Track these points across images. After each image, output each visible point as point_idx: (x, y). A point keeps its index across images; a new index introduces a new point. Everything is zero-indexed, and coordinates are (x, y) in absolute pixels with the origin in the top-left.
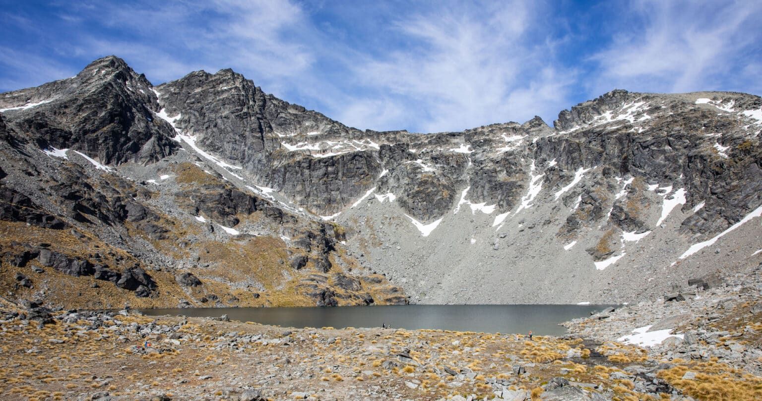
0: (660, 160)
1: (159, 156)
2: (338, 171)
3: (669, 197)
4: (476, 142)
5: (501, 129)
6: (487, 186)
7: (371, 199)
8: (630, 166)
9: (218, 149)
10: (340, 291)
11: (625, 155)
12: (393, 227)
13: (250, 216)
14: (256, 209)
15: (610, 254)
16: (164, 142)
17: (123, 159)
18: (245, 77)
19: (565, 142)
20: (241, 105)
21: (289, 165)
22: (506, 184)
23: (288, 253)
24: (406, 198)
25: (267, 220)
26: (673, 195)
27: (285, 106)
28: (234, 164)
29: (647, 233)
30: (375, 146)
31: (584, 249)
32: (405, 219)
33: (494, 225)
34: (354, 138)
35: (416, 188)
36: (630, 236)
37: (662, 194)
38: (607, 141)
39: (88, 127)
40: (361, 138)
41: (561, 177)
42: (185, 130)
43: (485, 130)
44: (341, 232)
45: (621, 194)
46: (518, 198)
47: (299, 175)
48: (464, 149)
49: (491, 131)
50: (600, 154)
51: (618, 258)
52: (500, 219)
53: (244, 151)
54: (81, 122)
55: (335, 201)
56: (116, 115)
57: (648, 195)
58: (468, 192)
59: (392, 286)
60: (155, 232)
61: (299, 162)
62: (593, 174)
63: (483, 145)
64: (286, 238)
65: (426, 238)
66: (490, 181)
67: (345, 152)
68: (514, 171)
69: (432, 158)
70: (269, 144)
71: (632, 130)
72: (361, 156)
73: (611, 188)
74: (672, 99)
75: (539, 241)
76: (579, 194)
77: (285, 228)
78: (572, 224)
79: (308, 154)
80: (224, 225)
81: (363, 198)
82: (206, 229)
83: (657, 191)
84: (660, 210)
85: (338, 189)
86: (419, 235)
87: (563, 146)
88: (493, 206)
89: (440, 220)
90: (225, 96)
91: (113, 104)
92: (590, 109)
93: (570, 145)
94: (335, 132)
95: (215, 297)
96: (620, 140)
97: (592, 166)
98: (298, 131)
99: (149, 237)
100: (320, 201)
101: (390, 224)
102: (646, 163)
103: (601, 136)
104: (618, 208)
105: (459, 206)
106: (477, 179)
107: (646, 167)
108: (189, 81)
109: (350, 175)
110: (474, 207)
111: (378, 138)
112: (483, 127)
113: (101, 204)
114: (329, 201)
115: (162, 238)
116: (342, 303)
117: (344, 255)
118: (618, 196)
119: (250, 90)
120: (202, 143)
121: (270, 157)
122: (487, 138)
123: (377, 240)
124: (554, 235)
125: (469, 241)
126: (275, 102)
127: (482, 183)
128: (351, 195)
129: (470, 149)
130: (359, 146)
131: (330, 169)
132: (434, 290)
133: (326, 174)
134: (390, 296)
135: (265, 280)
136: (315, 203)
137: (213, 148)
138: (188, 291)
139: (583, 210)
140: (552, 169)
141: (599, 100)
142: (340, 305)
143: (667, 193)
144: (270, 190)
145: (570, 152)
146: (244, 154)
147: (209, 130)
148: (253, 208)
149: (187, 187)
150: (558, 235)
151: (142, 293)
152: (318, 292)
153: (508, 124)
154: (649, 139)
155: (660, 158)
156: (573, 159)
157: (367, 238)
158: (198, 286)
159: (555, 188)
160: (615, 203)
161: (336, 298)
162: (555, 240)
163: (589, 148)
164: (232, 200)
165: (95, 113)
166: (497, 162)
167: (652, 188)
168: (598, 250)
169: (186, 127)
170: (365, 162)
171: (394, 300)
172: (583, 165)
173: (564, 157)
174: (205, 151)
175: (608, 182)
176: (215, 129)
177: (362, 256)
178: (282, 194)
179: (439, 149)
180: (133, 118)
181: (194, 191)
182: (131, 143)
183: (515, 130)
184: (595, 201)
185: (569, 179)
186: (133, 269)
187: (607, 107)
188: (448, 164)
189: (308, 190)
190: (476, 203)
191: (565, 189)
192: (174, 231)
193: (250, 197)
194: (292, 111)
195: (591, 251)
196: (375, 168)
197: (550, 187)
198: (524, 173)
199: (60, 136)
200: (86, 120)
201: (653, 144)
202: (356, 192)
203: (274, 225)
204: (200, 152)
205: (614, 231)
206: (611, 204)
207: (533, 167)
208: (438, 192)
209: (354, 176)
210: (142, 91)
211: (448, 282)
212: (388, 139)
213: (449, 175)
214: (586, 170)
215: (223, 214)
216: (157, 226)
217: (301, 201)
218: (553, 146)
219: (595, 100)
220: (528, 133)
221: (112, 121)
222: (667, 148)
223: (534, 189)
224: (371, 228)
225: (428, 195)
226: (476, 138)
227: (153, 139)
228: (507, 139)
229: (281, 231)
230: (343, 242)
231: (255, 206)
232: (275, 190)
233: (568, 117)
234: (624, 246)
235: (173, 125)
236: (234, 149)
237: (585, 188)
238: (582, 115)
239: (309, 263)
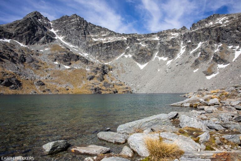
0: (234, 36)
1: (46, 43)
2: (111, 47)
3: (238, 50)
4: (161, 36)
5: (170, 31)
6: (165, 50)
7: (123, 57)
8: (221, 40)
9: (70, 41)
10: (104, 88)
11: (219, 35)
12: (130, 66)
13: (76, 62)
14: (78, 60)
15: (212, 73)
16: (49, 38)
17: (33, 43)
18: (81, 17)
19: (194, 33)
20: (78, 26)
21: (94, 46)
22: (172, 50)
23: (87, 74)
24: (135, 56)
25: (82, 63)
26: (240, 49)
27: (95, 26)
28: (75, 46)
29: (229, 64)
30: (125, 39)
31: (202, 71)
32: (134, 63)
33: (167, 64)
34: (118, 36)
35: (139, 52)
36: (221, 66)
37: (234, 49)
38: (211, 31)
39: (19, 32)
40: (121, 36)
41: (193, 46)
42: (59, 35)
43: (165, 32)
44: (111, 68)
45: (217, 50)
46: (176, 54)
47: (97, 49)
48: (157, 39)
49: (167, 32)
50: (208, 36)
51: (216, 74)
52: (169, 62)
53: (79, 41)
54: (17, 30)
55: (110, 57)
56: (30, 28)
57: (229, 50)
58: (158, 53)
59: (126, 87)
60: (35, 67)
61: (97, 44)
62: (205, 44)
63: (164, 37)
64: (88, 70)
65: (142, 70)
66: (166, 49)
67: (114, 41)
68: (175, 45)
69: (145, 42)
70: (88, 39)
71: (222, 26)
72: (120, 42)
73: (213, 48)
74: (238, 14)
75: (184, 69)
76: (200, 52)
77: (88, 66)
78: (197, 63)
79: (101, 41)
80: (65, 65)
81: (120, 57)
82: (57, 66)
83: (232, 48)
84: (234, 55)
85: (111, 54)
86: (139, 68)
87: (193, 34)
88: (167, 58)
89: (147, 63)
90: (73, 23)
91: (30, 24)
92: (204, 22)
93: (196, 34)
94: (111, 35)
95: (49, 90)
96: (216, 30)
97: (205, 41)
98: (99, 35)
99: (33, 69)
100: (104, 58)
101: (129, 65)
102: (228, 38)
103: (209, 29)
104: (216, 55)
105: (154, 59)
106: (161, 48)
107: (227, 39)
108: (62, 19)
109: (115, 48)
110: (160, 58)
111: (127, 36)
112: (164, 31)
113: (14, 56)
114: (108, 58)
115: (37, 69)
116: (103, 92)
117: (110, 76)
118: (215, 51)
119: (82, 21)
120: (65, 39)
121: (88, 43)
122: (165, 34)
123: (124, 71)
124: (189, 67)
125: (157, 71)
126: (91, 25)
127: (163, 50)
128: (116, 56)
129: (159, 39)
130: (120, 39)
131: (108, 47)
132: (142, 88)
133: (107, 48)
134: (125, 90)
135: (74, 84)
136: (103, 58)
137: (68, 41)
138: (38, 88)
139: (201, 57)
140: (189, 43)
141: (208, 18)
142: (102, 93)
143: (237, 48)
144: (87, 54)
145: (196, 37)
146: (79, 43)
147: (67, 35)
148: (77, 59)
149: (53, 52)
150: (191, 67)
151: (13, 88)
152: (93, 88)
153: (173, 29)
154: (229, 28)
155: (234, 35)
156: (197, 39)
157: (120, 70)
158: (43, 86)
159: (190, 50)
160: (214, 54)
161: (101, 91)
162: (190, 68)
163: (204, 34)
164: (69, 56)
165: (23, 27)
166: (169, 42)
167: (230, 47)
168: (207, 72)
169: (60, 34)
170: (121, 44)
171: (126, 92)
172: (201, 41)
173: (194, 39)
174: (65, 42)
175: (211, 46)
176: (69, 34)
177: (117, 76)
178: (91, 56)
179: (148, 39)
180: (37, 30)
181: (55, 53)
182: (36, 38)
183: (176, 31)
184: (206, 53)
185: (196, 46)
186: (11, 78)
187: (211, 21)
188: (151, 44)
189: (100, 54)
190: (161, 57)
191: (194, 50)
192: (43, 66)
193: (76, 55)
194: (97, 28)
195: (204, 72)
196: (125, 46)
197: (188, 50)
198: (179, 46)
199: (8, 35)
200: (19, 30)
201: (231, 30)
202: (118, 54)
203: (84, 65)
204: (64, 42)
205: (214, 64)
206: (213, 54)
207: (182, 43)
208: (147, 53)
209: (117, 49)
210: (45, 23)
211: (148, 85)
212: (130, 36)
213: (151, 48)
214: (203, 43)
215: (65, 61)
216: (36, 65)
217: (98, 58)
218: (190, 35)
219: (206, 19)
220: (180, 32)
221: (29, 30)
222: (237, 31)
223: (182, 51)
224: (122, 66)
225: (143, 54)
226: (161, 34)
227: (44, 37)
228: (173, 35)
229: (87, 67)
230: (111, 72)
231: (78, 59)
232: (89, 54)
233: (196, 26)
234: (218, 70)
235: (55, 33)
236: (75, 41)
237: (202, 49)
238: (201, 24)
239: (95, 78)
